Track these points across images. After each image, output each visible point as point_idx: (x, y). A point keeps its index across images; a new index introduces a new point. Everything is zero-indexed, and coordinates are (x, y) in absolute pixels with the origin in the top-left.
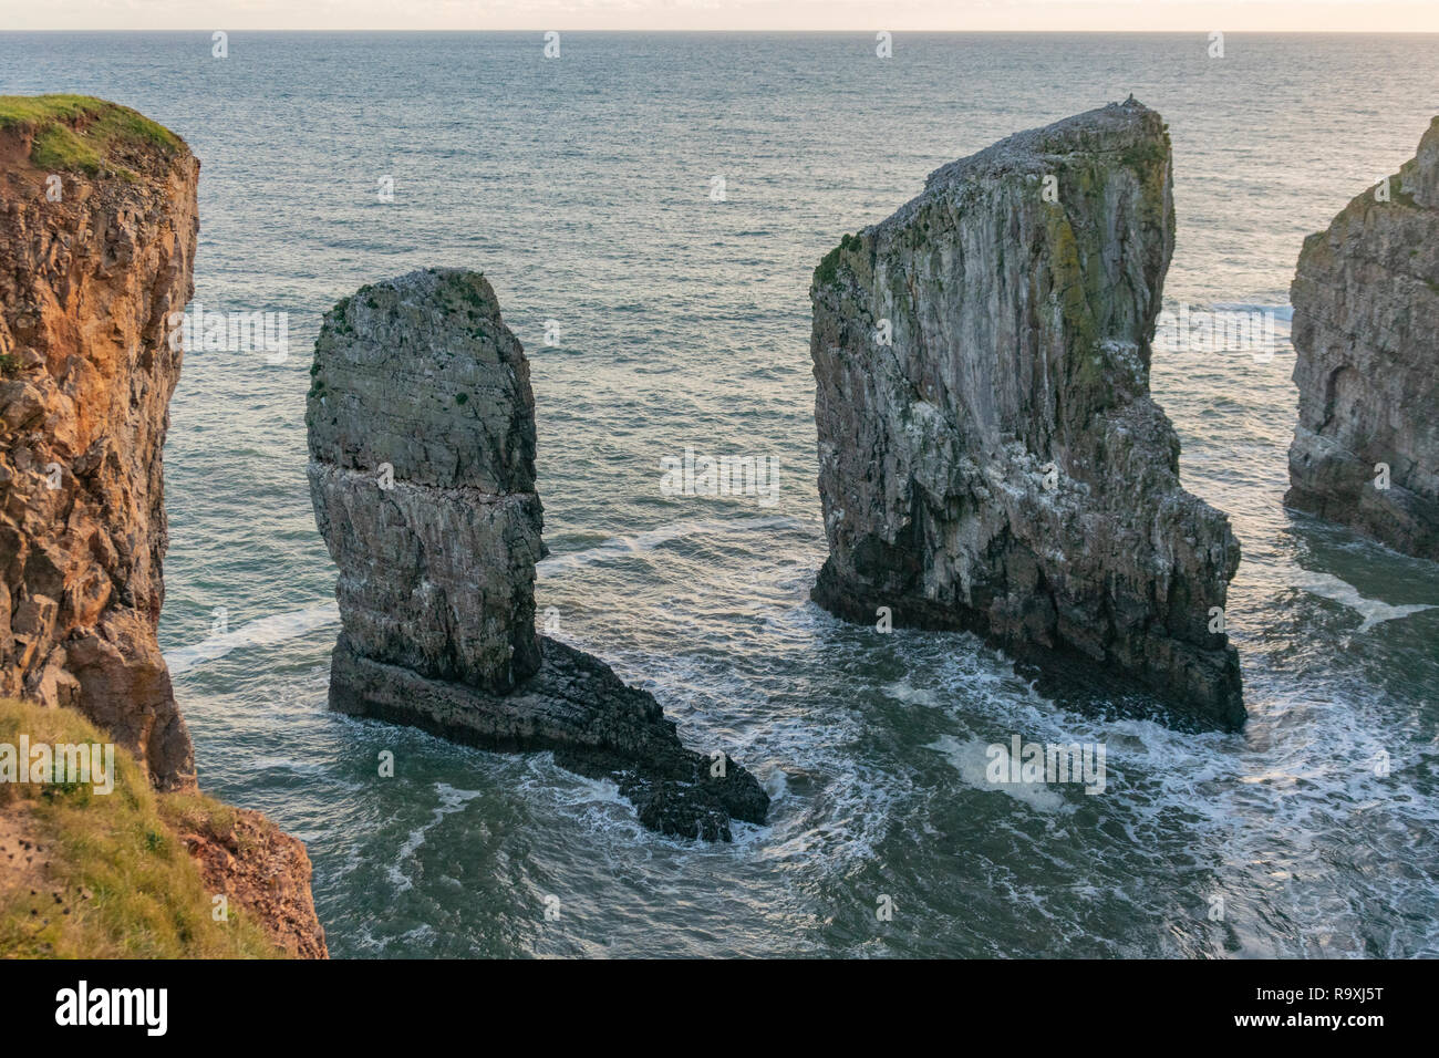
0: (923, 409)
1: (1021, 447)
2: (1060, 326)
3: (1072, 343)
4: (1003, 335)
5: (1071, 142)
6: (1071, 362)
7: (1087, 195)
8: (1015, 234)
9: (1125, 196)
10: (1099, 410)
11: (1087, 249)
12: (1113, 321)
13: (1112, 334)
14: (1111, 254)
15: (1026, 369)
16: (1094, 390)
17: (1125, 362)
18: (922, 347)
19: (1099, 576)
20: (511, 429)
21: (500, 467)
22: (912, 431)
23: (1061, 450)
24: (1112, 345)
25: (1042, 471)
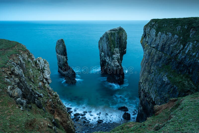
0: (103, 53)
1: (108, 57)
2: (109, 47)
4: (106, 47)
5: (113, 30)
6: (110, 50)
8: (107, 38)
9: (117, 35)
10: (113, 54)
12: (117, 47)
17: (117, 51)
18: (103, 48)
20: (64, 51)
21: (64, 54)
22: (102, 55)
23: (110, 58)
24: (116, 49)
25: (109, 59)
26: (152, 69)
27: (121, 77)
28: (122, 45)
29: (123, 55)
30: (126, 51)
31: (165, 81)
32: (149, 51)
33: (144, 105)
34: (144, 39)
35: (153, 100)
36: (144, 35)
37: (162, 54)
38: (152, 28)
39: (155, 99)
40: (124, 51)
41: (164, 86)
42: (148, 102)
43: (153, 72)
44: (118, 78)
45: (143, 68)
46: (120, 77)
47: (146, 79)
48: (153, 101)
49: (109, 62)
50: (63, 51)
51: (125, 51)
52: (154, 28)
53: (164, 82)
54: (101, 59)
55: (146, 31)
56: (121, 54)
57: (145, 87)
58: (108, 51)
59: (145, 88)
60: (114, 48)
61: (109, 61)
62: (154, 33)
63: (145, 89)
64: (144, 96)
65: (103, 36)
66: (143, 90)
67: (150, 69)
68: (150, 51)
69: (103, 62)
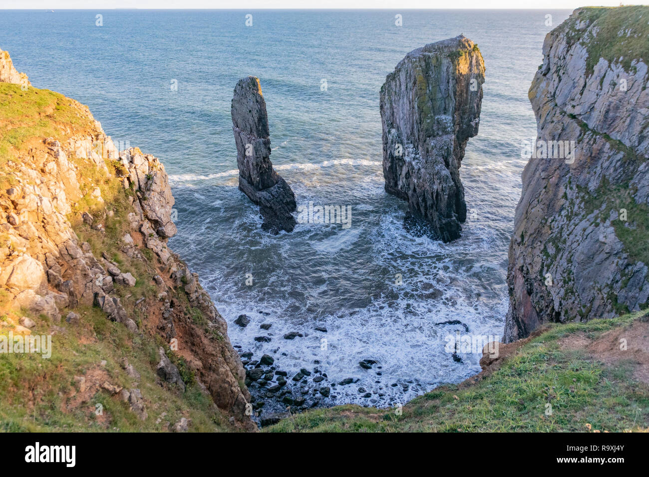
0: (393, 131)
1: (412, 146)
2: (417, 108)
3: (420, 114)
4: (407, 110)
5: (434, 49)
6: (421, 120)
7: (435, 66)
8: (410, 78)
9: (448, 68)
10: (429, 137)
11: (432, 84)
12: (445, 109)
13: (445, 113)
14: (443, 87)
15: (411, 121)
16: (427, 130)
17: (446, 123)
18: (393, 112)
19: (423, 189)
20: (258, 121)
21: (258, 131)
22: (390, 137)
23: (420, 148)
24: (443, 117)
25: (416, 154)
26: (561, 194)
27: (454, 218)
28: (466, 105)
29: (467, 139)
30: (477, 124)
31: (604, 243)
32: (556, 129)
33: (522, 321)
34: (543, 85)
35: (556, 308)
36: (544, 68)
37: (604, 145)
38: (573, 44)
39: (561, 304)
40: (469, 126)
41: (597, 259)
42: (538, 314)
43: (562, 208)
44: (444, 222)
45: (530, 189)
46: (451, 217)
47: (535, 230)
48: (553, 309)
49: (414, 163)
50: (256, 120)
51: (473, 124)
52: (583, 44)
53: (600, 246)
54: (385, 150)
55: (552, 55)
56: (457, 137)
57: (528, 261)
58: (413, 124)
59: (530, 264)
60: (435, 115)
61: (414, 159)
62: (582, 64)
63: (529, 267)
64: (525, 292)
65: (398, 70)
66: (521, 269)
67: (555, 195)
68: (559, 131)
69: (392, 162)
